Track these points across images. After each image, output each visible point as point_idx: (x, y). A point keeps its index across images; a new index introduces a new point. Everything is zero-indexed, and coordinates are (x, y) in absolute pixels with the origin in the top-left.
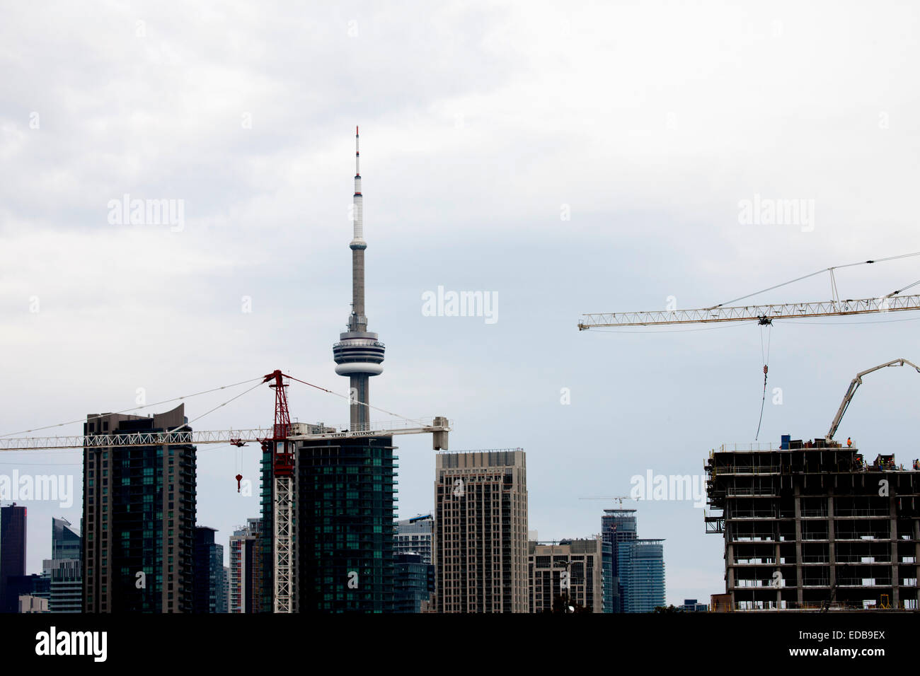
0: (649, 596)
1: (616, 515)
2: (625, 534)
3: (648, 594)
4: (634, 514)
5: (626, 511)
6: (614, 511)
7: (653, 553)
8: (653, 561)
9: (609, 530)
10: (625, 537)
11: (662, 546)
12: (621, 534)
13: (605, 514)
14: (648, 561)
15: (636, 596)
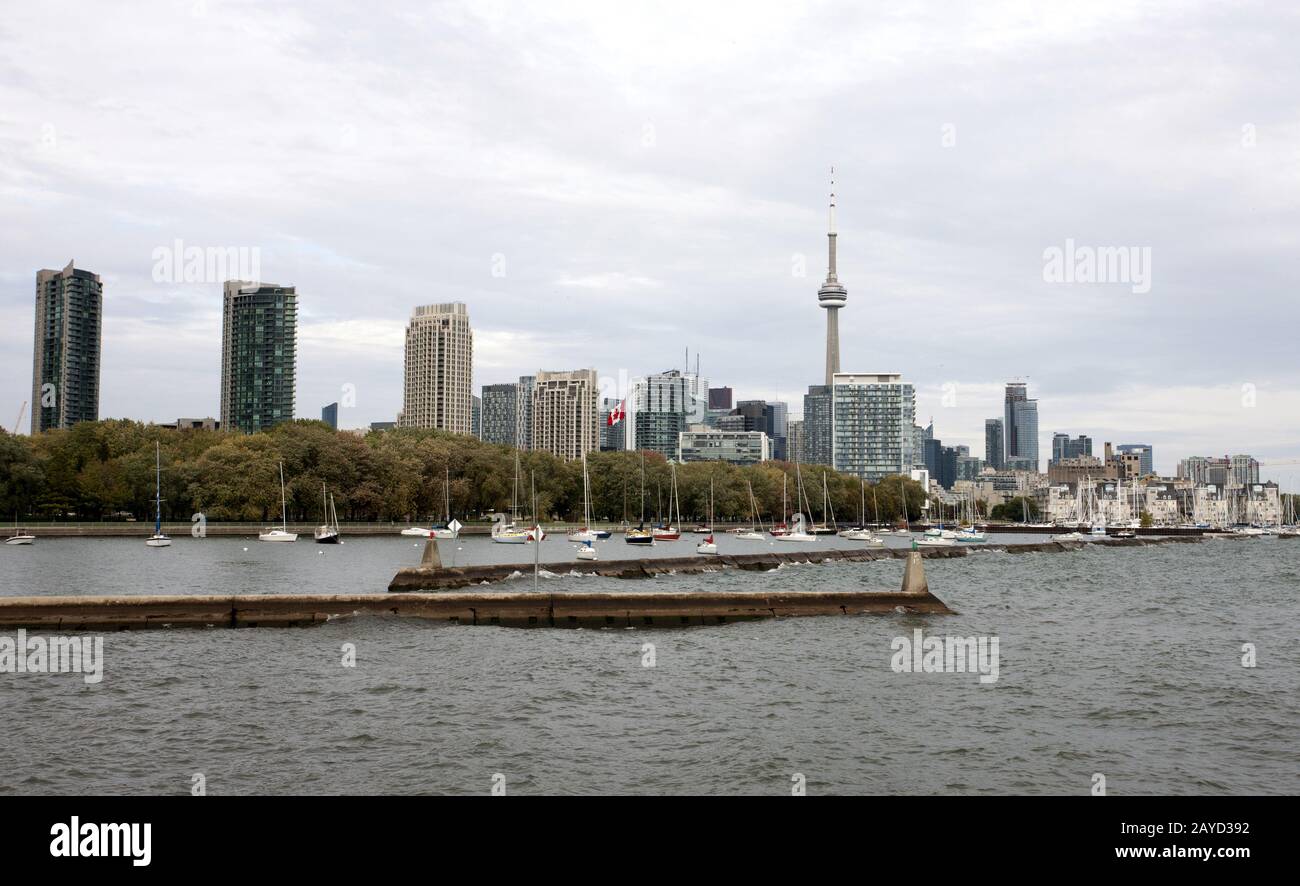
2: (1018, 397)
7: (1031, 408)
8: (1030, 411)
9: (1009, 395)
10: (1018, 399)
11: (1036, 404)
12: (1016, 397)
13: (1007, 386)
14: (1028, 412)
15: (1021, 432)
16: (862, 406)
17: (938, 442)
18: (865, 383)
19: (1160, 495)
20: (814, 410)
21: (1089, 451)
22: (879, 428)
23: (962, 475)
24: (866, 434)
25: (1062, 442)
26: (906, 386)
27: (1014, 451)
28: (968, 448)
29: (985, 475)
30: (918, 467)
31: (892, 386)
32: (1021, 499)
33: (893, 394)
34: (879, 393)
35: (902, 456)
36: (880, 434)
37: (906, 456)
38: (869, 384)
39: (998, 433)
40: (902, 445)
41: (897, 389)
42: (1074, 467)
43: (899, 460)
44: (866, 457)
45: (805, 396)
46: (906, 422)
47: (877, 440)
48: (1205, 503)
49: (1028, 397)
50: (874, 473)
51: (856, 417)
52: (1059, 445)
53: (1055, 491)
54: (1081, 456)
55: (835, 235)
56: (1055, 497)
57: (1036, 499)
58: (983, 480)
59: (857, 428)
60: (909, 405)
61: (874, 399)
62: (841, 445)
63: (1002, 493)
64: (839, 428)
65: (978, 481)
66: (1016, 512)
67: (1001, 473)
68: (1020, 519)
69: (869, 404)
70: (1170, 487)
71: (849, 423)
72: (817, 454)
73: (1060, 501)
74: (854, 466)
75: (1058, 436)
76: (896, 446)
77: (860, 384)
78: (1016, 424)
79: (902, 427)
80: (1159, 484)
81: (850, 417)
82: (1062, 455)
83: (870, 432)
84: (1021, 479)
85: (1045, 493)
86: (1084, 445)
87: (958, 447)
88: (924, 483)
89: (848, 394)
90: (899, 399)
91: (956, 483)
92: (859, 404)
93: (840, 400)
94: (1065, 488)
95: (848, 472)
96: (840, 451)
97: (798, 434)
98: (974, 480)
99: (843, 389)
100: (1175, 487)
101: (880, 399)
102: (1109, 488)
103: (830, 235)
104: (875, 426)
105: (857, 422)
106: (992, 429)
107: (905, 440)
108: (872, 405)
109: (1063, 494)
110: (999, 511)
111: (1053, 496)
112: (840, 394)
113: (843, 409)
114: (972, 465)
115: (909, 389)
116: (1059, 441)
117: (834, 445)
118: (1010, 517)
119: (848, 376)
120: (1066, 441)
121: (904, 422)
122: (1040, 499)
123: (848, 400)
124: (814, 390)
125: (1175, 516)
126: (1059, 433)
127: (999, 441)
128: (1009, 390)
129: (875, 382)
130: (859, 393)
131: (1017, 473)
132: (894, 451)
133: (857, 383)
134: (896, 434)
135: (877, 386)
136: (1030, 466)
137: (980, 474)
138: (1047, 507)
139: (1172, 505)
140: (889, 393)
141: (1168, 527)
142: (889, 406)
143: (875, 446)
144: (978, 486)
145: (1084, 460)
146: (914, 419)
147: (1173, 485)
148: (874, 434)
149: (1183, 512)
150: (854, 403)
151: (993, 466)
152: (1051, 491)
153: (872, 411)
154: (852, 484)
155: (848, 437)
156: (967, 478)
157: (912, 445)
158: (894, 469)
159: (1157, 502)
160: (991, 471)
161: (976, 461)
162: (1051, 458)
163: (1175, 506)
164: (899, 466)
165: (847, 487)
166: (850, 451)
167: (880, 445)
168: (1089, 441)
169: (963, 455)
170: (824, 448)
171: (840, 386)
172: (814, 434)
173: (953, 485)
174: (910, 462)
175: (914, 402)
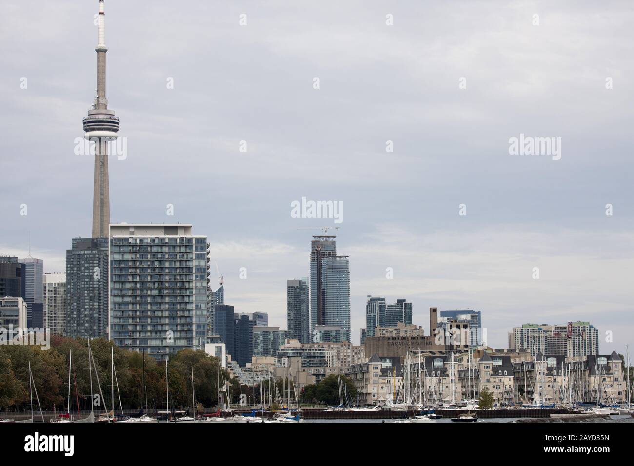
0: (338, 295)
1: (321, 240)
2: (327, 253)
3: (337, 294)
4: (334, 240)
5: (329, 237)
6: (319, 237)
7: (341, 265)
8: (340, 271)
9: (316, 250)
10: (327, 255)
11: (347, 261)
12: (324, 253)
13: (313, 239)
14: (337, 271)
15: (329, 295)
16: (145, 265)
17: (230, 309)
18: (148, 236)
19: (495, 371)
20: (79, 270)
21: (409, 318)
22: (166, 292)
23: (259, 349)
24: (149, 300)
25: (377, 308)
26: (198, 240)
27: (322, 319)
28: (266, 315)
29: (288, 349)
30: (213, 340)
31: (182, 239)
32: (336, 377)
33: (183, 250)
34: (166, 249)
35: (194, 327)
36: (167, 300)
37: (198, 326)
38: (153, 237)
39: (303, 297)
40: (193, 313)
41: (187, 243)
42: (394, 338)
43: (189, 331)
44: (149, 328)
45: (68, 251)
46: (199, 284)
47: (163, 307)
48: (546, 379)
49: (338, 254)
50: (159, 347)
51: (138, 279)
52: (374, 311)
53: (375, 368)
54: (400, 324)
55: (105, 51)
56: (375, 375)
57: (352, 377)
58: (285, 355)
59: (138, 292)
60: (203, 263)
61: (160, 256)
62: (119, 314)
63: (312, 370)
64: (116, 292)
65: (280, 356)
66: (330, 393)
67: (307, 346)
68: (335, 403)
69: (153, 262)
70: (506, 360)
71: (129, 286)
72: (83, 325)
73: (381, 380)
74: (135, 339)
75: (372, 300)
76: (186, 314)
77: (142, 237)
78: (323, 287)
79: (194, 291)
80: (493, 358)
81: (130, 278)
82: (378, 324)
83: (154, 297)
84: (330, 354)
85: (363, 370)
86: (403, 311)
87: (255, 315)
88: (221, 360)
89: (127, 249)
90: (190, 256)
91: (253, 359)
92: (141, 262)
93: (118, 257)
94: (388, 364)
95: (127, 347)
96: (116, 320)
97: (59, 299)
98: (274, 355)
99: (120, 244)
100: (512, 360)
101: (167, 256)
102: (438, 363)
103: (98, 51)
104: (160, 290)
105: (138, 285)
106: (296, 292)
107: (197, 306)
108: (156, 264)
109: (384, 372)
110: (310, 392)
111: (373, 373)
112: (116, 249)
113: (121, 269)
114: (271, 337)
115: (202, 244)
116: (374, 306)
117: (110, 314)
118: (324, 400)
119: (127, 227)
120: (382, 306)
121: (195, 284)
122: (358, 377)
123: (127, 257)
124: (78, 243)
125: (512, 396)
126: (374, 296)
127: (303, 308)
128: (316, 244)
129: (161, 235)
130: (141, 248)
131: (326, 346)
132: (183, 321)
133: (138, 236)
134: (186, 299)
135: (162, 240)
136: (339, 337)
137: (282, 347)
138: (366, 387)
139: (508, 382)
140: (178, 250)
141: (504, 408)
142: (178, 264)
143: (160, 314)
144: (280, 362)
145: (403, 330)
146: (208, 281)
147: (509, 358)
148: (159, 300)
149: (521, 390)
150: (134, 261)
151: (295, 337)
152: (371, 367)
153: (157, 271)
154: (135, 362)
155: (128, 304)
156: (265, 353)
157: (205, 313)
158: (183, 342)
159: (492, 379)
160: (295, 343)
161: (276, 331)
162: (365, 327)
163: (512, 383)
164: (190, 340)
165: (131, 366)
166: (130, 321)
167: (166, 314)
168: (408, 306)
169: (259, 324)
170: (91, 317)
171: (118, 240)
172: (79, 299)
173: (250, 361)
174: (203, 335)
175: (208, 260)
